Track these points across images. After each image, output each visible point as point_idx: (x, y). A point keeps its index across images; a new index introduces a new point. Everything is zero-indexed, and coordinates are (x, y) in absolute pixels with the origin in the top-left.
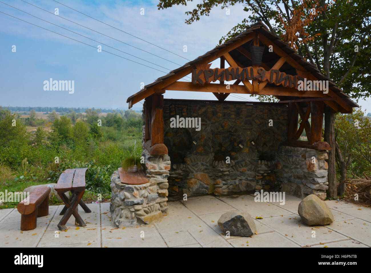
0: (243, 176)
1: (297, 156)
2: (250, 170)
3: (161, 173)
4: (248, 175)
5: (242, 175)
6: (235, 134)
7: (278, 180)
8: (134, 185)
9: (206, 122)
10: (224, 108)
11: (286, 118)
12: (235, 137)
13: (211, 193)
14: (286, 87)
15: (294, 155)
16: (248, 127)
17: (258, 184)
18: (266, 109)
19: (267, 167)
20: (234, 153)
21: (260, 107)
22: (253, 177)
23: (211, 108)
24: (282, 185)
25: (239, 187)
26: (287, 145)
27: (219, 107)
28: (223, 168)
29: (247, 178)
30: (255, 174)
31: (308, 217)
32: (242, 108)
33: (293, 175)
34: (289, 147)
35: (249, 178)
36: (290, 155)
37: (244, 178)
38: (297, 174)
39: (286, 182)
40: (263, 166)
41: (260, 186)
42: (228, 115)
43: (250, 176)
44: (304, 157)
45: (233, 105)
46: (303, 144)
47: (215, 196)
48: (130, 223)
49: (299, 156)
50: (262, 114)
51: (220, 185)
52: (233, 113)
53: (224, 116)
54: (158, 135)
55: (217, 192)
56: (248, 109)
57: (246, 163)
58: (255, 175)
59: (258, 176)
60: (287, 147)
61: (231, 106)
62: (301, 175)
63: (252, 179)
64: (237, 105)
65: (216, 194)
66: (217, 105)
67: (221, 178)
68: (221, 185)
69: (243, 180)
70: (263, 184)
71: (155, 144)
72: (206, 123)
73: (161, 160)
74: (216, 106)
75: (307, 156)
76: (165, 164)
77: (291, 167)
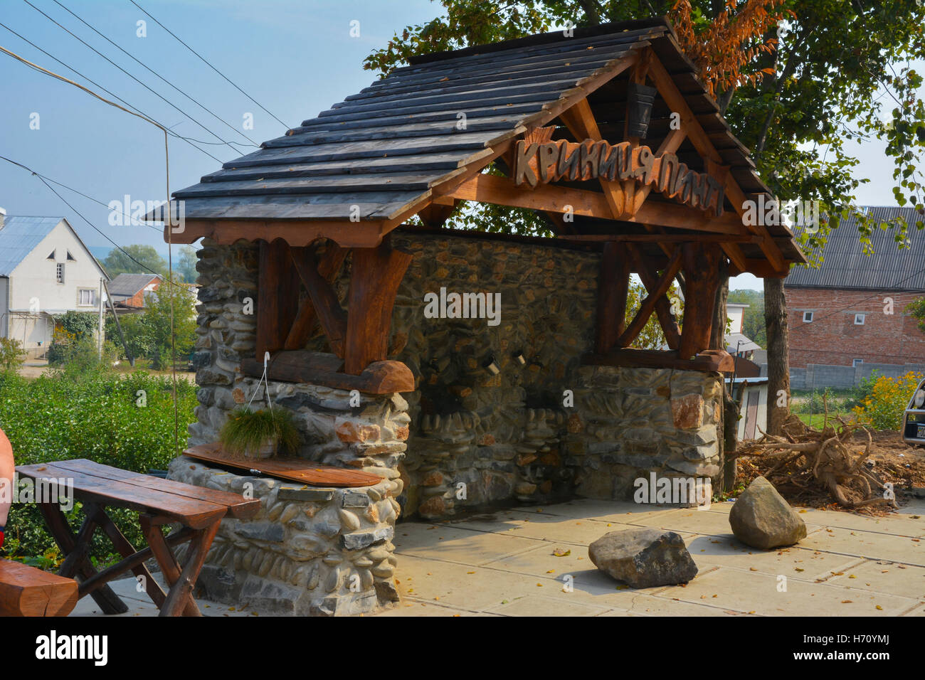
0: (486, 459)
1: (639, 392)
2: (503, 438)
3: (388, 449)
4: (498, 453)
5: (484, 456)
6: (475, 332)
7: (566, 463)
8: (366, 488)
9: (410, 295)
10: (454, 252)
11: (594, 285)
12: (473, 342)
13: (410, 513)
14: (685, 204)
15: (629, 390)
16: (510, 311)
17: (526, 478)
18: (550, 258)
19: (552, 428)
20: (468, 391)
21: (537, 251)
22: (510, 460)
23: (421, 250)
24: (581, 478)
25: (477, 491)
26: (602, 364)
27: (442, 248)
28: (457, 434)
29: (495, 463)
30: (517, 451)
31: (767, 528)
32: (497, 254)
33: (622, 446)
34: (611, 370)
35: (501, 464)
36: (613, 389)
37: (488, 464)
38: (639, 440)
39: (597, 465)
40: (543, 425)
41: (531, 483)
42: (462, 274)
43: (504, 458)
44: (665, 392)
45: (476, 245)
46: (654, 360)
47: (426, 521)
48: (360, 602)
49: (649, 392)
50: (540, 274)
51: (441, 486)
52: (475, 268)
53: (452, 275)
54: (382, 333)
55: (432, 510)
56: (510, 258)
57: (493, 418)
58: (515, 453)
59: (524, 455)
60: (601, 369)
61: (469, 246)
62: (654, 443)
63: (507, 466)
64: (485, 242)
65: (430, 516)
66: (437, 242)
67: (440, 467)
68: (443, 486)
69: (485, 469)
70: (538, 478)
71: (370, 363)
72: (409, 299)
73: (389, 410)
74: (435, 245)
75: (674, 391)
76: (395, 421)
77: (620, 422)
